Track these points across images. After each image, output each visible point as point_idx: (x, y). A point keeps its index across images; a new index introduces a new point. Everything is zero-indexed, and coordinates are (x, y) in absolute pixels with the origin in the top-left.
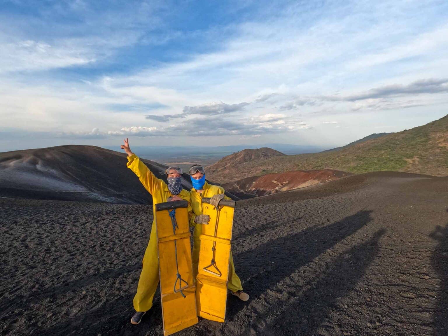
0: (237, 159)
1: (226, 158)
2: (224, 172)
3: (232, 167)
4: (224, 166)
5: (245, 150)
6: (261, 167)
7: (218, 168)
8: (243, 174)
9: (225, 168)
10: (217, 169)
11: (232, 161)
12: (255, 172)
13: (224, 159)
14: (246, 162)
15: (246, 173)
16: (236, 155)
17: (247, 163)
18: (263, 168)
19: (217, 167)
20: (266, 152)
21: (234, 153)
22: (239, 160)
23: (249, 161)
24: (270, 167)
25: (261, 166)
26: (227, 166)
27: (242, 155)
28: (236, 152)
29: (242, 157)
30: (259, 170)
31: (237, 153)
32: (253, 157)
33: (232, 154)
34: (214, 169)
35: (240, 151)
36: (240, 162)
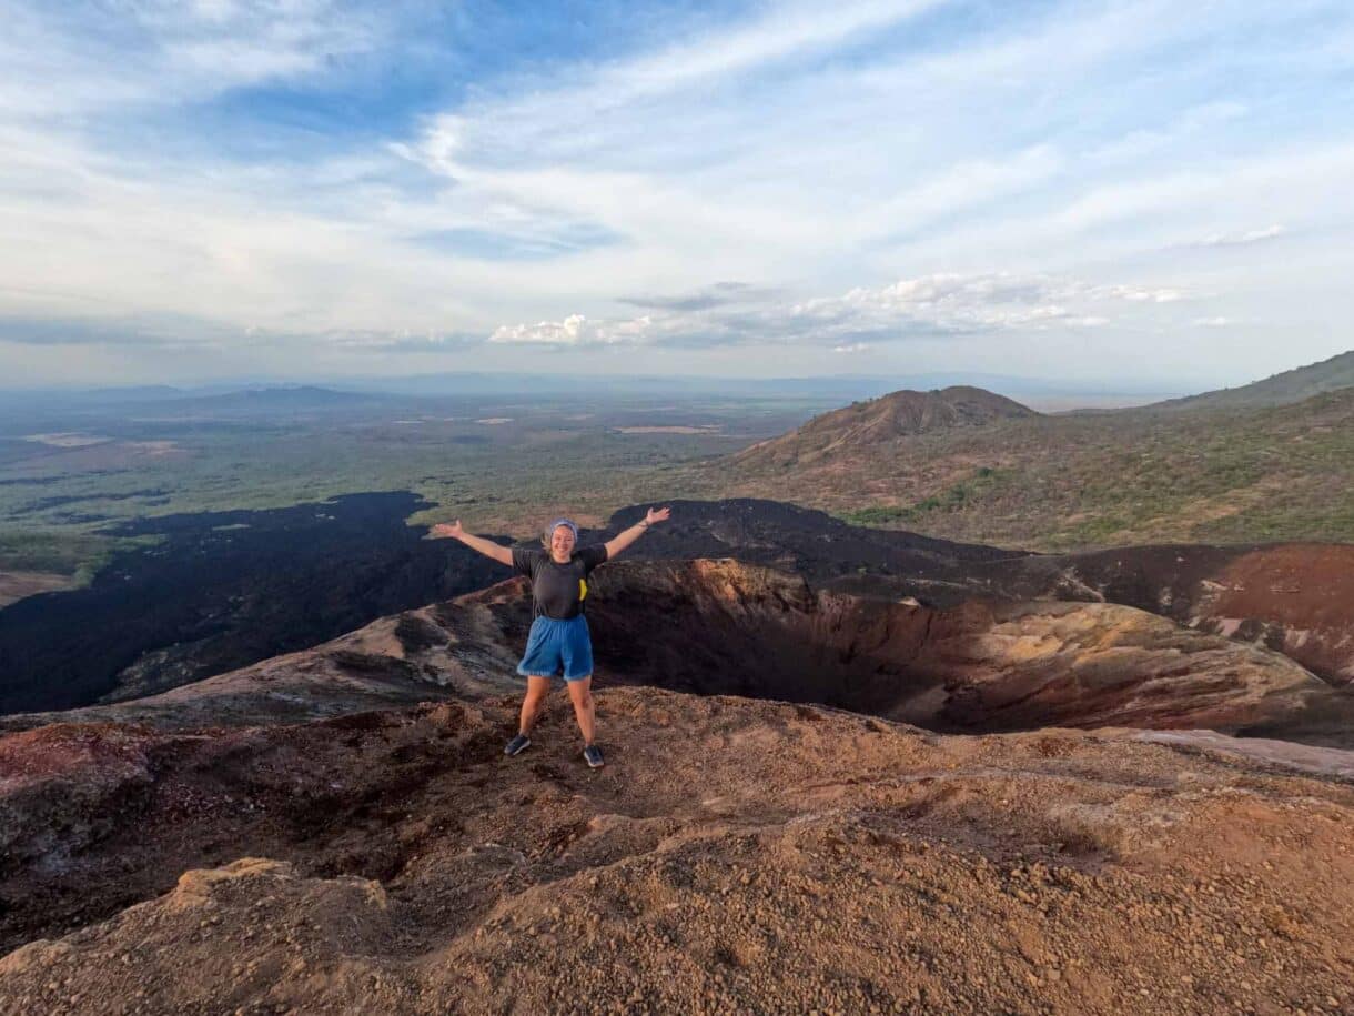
0: (867, 425)
1: (824, 418)
2: (828, 469)
3: (857, 452)
4: (821, 447)
5: (896, 395)
6: (965, 459)
7: (800, 451)
8: (903, 479)
9: (826, 454)
10: (796, 455)
11: (850, 431)
12: (948, 475)
13: (818, 423)
14: (903, 435)
15: (911, 475)
16: (860, 411)
17: (906, 439)
18: (976, 461)
19: (797, 447)
20: (971, 402)
21: (855, 403)
22: (875, 429)
23: (912, 433)
24: (1006, 461)
25: (966, 452)
26: (831, 446)
27: (888, 411)
28: (862, 399)
29: (885, 419)
30: (961, 469)
31: (865, 405)
32: (926, 418)
33: (850, 404)
34: (788, 457)
35: (875, 398)
36: (882, 436)
